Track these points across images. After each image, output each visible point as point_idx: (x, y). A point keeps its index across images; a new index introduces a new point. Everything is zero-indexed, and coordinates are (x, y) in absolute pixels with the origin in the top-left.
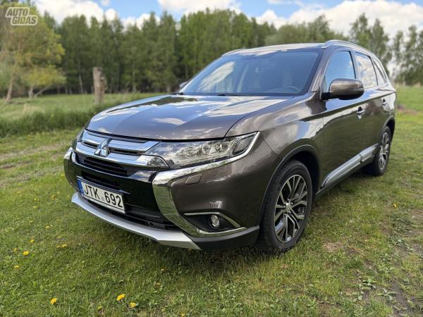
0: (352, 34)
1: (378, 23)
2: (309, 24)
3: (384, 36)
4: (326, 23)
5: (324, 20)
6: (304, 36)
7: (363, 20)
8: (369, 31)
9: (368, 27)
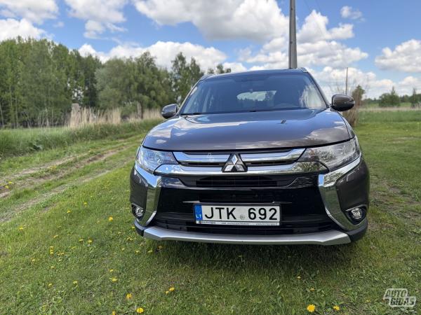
0: (175, 71)
1: (194, 61)
2: (136, 59)
3: (200, 72)
4: (151, 60)
5: (149, 57)
6: (134, 70)
7: (181, 58)
8: (188, 68)
9: (186, 65)
